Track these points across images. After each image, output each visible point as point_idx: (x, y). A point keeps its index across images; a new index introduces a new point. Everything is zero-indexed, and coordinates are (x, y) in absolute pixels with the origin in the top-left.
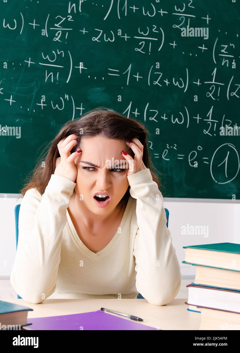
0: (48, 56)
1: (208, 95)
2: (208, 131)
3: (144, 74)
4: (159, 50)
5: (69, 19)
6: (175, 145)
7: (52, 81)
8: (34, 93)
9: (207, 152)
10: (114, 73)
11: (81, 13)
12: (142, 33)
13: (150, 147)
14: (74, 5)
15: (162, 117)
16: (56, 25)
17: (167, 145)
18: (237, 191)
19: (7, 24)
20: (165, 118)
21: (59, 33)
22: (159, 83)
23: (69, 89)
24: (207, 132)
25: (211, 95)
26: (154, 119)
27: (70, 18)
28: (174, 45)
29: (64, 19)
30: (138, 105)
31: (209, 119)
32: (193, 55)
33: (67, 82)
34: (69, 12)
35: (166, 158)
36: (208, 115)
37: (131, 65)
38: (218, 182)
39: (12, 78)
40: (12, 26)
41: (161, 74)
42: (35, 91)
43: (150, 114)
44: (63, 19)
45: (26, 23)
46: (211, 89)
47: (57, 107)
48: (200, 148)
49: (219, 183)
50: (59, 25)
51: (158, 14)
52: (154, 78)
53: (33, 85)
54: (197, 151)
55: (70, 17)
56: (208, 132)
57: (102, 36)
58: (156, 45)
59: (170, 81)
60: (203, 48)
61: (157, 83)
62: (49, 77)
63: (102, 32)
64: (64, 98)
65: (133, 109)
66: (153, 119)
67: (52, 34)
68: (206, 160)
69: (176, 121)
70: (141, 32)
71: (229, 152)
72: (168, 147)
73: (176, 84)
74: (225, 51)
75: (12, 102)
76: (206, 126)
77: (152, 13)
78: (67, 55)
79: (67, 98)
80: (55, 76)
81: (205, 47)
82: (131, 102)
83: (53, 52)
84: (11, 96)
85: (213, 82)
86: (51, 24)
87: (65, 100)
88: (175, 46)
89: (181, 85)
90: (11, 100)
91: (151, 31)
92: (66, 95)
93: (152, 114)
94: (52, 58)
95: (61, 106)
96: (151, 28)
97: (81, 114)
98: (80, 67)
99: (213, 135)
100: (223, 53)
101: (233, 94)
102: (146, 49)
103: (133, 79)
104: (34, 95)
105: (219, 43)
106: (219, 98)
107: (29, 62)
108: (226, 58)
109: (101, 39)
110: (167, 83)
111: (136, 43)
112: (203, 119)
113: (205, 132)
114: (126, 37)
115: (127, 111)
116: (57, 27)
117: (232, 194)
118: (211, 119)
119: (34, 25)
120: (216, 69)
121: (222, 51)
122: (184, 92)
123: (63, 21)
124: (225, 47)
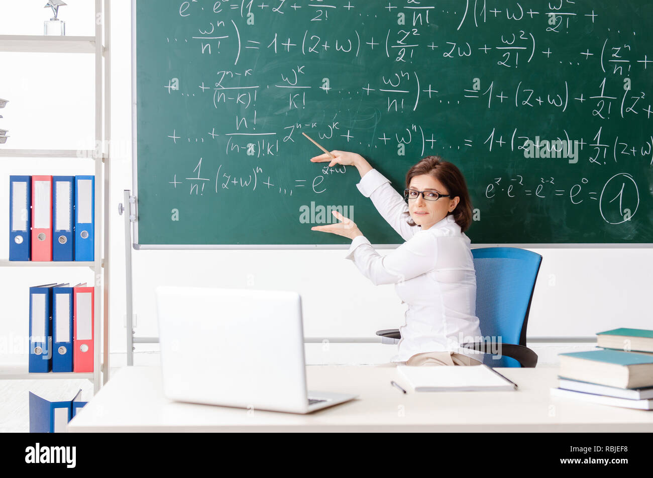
0: (389, 80)
1: (595, 113)
3: (510, 93)
4: (529, 61)
5: (414, 34)
6: (552, 178)
7: (396, 110)
8: (376, 125)
9: (595, 184)
10: (471, 94)
11: (429, 24)
12: (507, 41)
14: (420, 14)
16: (398, 42)
17: (542, 178)
18: (637, 232)
19: (340, 47)
21: (403, 51)
22: (530, 103)
23: (415, 118)
24: (594, 160)
25: (598, 113)
27: (415, 32)
29: (408, 33)
30: (504, 132)
31: (597, 144)
32: (574, 64)
33: (414, 110)
34: (414, 25)
35: (541, 196)
36: (595, 139)
37: (493, 82)
39: (349, 110)
40: (347, 48)
41: (531, 92)
42: (376, 124)
43: (518, 143)
44: (406, 34)
45: (363, 43)
46: (598, 105)
47: (403, 140)
48: (584, 181)
49: (611, 223)
50: (402, 42)
51: (527, 16)
52: (523, 97)
53: (373, 116)
54: (582, 184)
56: (596, 160)
57: (456, 50)
58: (525, 55)
59: (544, 98)
60: (588, 54)
61: (526, 102)
62: (393, 106)
63: (456, 45)
64: (410, 129)
65: (496, 137)
67: (395, 53)
68: (593, 195)
70: (505, 41)
71: (624, 184)
72: (543, 181)
73: (551, 102)
74: (617, 55)
76: (593, 152)
77: (518, 16)
78: (413, 77)
79: (414, 128)
80: (399, 103)
82: (494, 129)
83: (396, 74)
84: (349, 131)
85: (602, 97)
86: (393, 41)
87: (412, 131)
88: (550, 54)
89: (558, 103)
90: (348, 136)
91: (518, 39)
92: (413, 125)
93: (522, 142)
94: (395, 82)
95: (407, 140)
96: (518, 35)
97: (432, 147)
98: (430, 91)
99: (602, 163)
100: (615, 58)
101: (628, 109)
102: (512, 61)
103: (496, 101)
104: (375, 128)
105: (609, 46)
106: (609, 115)
107: (368, 89)
108: (619, 64)
109: (454, 54)
110: (540, 101)
111: (499, 55)
112: (588, 144)
113: (592, 161)
114: (486, 49)
115: (489, 140)
116: (400, 44)
117: (629, 236)
118: (599, 144)
119: (372, 44)
120: (605, 79)
121: (614, 55)
122: (563, 111)
123: (407, 36)
124: (617, 50)
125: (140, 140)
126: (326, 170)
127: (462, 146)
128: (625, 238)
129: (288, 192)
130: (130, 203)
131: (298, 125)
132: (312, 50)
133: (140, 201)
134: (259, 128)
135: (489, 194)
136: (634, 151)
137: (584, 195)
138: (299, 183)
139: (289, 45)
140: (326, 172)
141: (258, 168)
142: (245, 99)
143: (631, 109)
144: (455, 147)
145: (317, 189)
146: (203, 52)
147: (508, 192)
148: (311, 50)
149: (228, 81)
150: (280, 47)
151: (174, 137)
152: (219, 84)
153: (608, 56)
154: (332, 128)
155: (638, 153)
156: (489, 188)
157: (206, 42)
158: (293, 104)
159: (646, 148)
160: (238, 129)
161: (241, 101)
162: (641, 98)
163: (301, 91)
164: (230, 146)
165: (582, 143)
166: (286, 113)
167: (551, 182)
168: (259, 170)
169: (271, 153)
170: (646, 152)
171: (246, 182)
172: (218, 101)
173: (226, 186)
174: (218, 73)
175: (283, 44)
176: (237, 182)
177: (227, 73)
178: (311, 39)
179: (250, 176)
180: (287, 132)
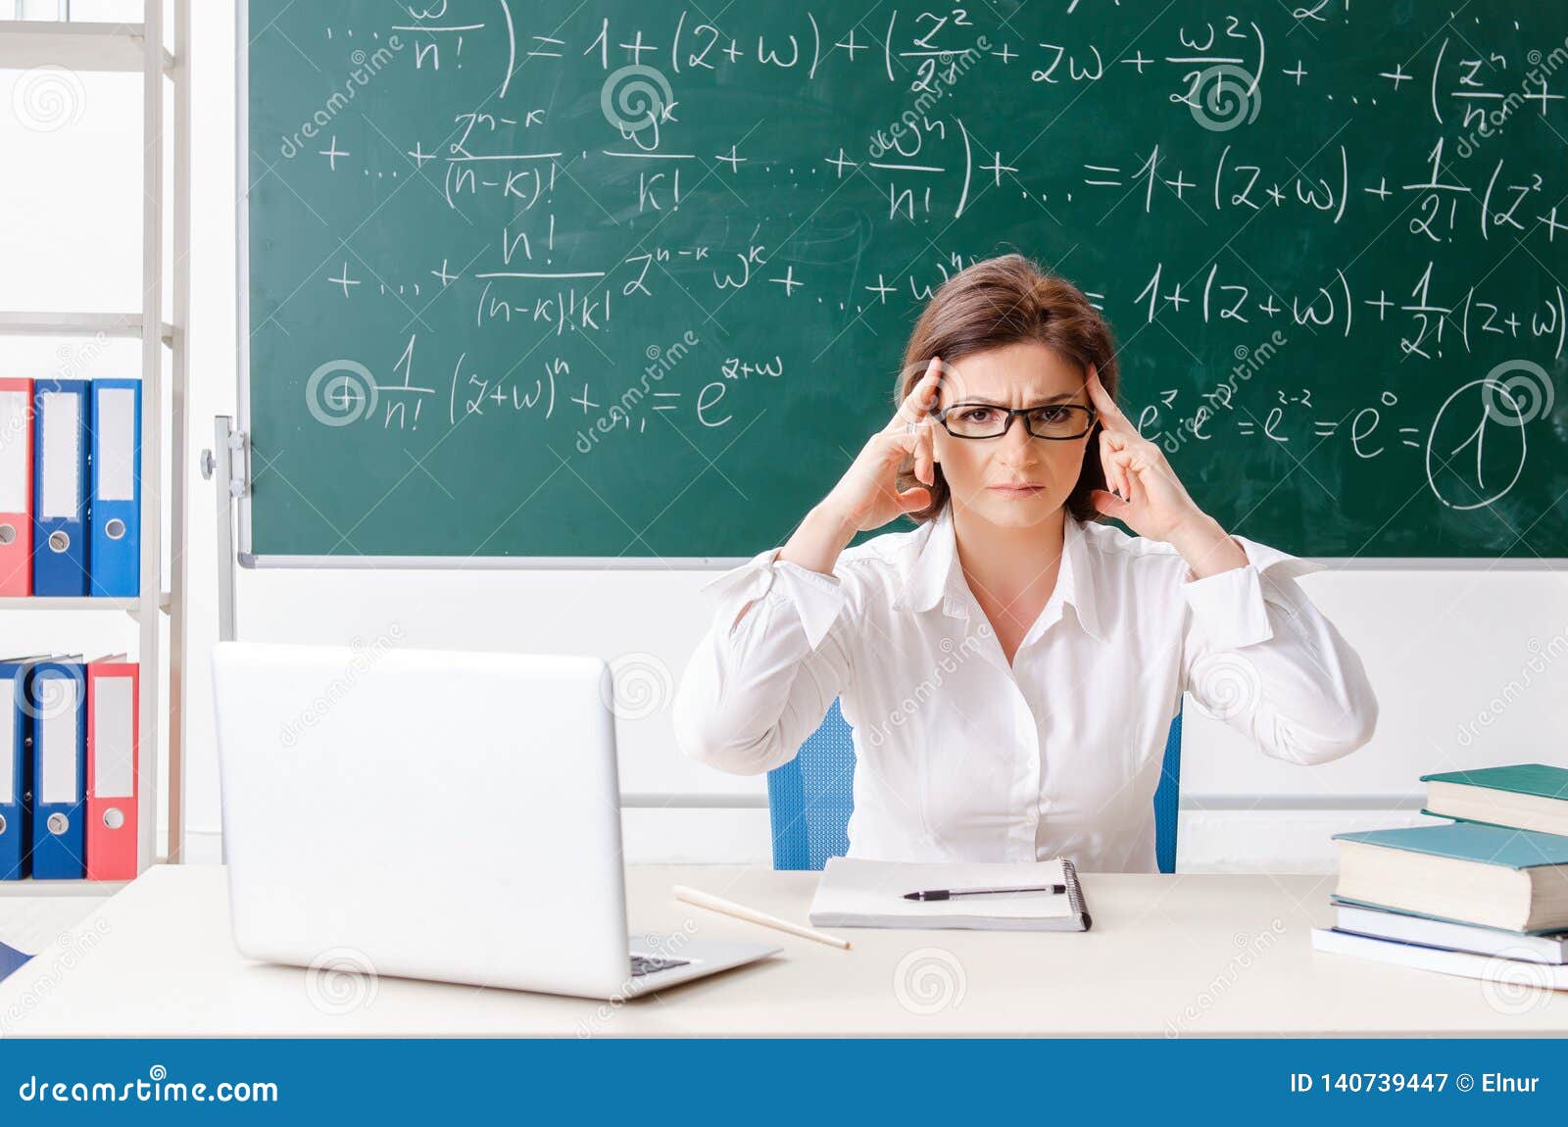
1: (1417, 226)
2: (1416, 344)
3: (1200, 174)
5: (957, 21)
6: (1306, 391)
7: (912, 216)
8: (859, 254)
9: (1416, 408)
10: (1102, 176)
12: (1193, 43)
15: (1261, 307)
16: (917, 42)
17: (1280, 392)
18: (1519, 530)
19: (770, 53)
20: (1270, 310)
22: (1250, 201)
23: (960, 235)
24: (1413, 348)
25: (1424, 227)
26: (1236, 313)
28: (1299, 73)
29: (943, 20)
30: (1184, 275)
32: (1365, 103)
33: (957, 216)
35: (1275, 436)
36: (1414, 294)
37: (1157, 147)
38: (1452, 504)
39: (790, 215)
40: (786, 56)
41: (1255, 171)
42: (860, 250)
43: (1220, 300)
44: (939, 22)
45: (826, 45)
46: (1424, 207)
47: (928, 293)
48: (1389, 399)
49: (1455, 507)
50: (925, 43)
52: (1234, 184)
53: (854, 231)
54: (1381, 408)
55: (960, 14)
56: (1418, 347)
57: (1064, 62)
59: (1288, 189)
60: (1398, 77)
61: (1242, 198)
62: (900, 204)
63: (1064, 52)
64: (947, 265)
65: (1166, 288)
66: (1232, 313)
67: (908, 71)
68: (1409, 437)
69: (1310, 315)
70: (1188, 42)
72: (1284, 399)
73: (1306, 199)
74: (1472, 79)
75: (791, 285)
76: (1411, 327)
78: (953, 133)
79: (957, 263)
80: (919, 198)
81: (1402, 73)
82: (1160, 266)
84: (790, 268)
85: (1433, 185)
86: (903, 41)
88: (1302, 75)
89: (1324, 202)
90: (789, 282)
91: (1222, 37)
92: (953, 254)
93: (1230, 300)
94: (909, 145)
96: (1221, 27)
98: (997, 168)
99: (1434, 355)
100: (1467, 88)
101: (1501, 218)
103: (1163, 194)
104: (859, 259)
105: (1452, 57)
106: (1452, 233)
108: (1477, 103)
109: (1061, 72)
110: (1276, 195)
111: (1174, 78)
112: (1398, 306)
113: (1407, 347)
114: (1139, 61)
115: (1147, 293)
116: (921, 49)
117: (1501, 539)
118: (1426, 305)
119: (851, 47)
120: (1442, 140)
121: (1464, 80)
122: (1336, 221)
123: (938, 27)
124: (1473, 67)
125: (257, 288)
126: (731, 367)
128: (1491, 546)
129: (636, 424)
130: (230, 450)
131: (661, 254)
132: (698, 61)
133: (256, 443)
134: (562, 261)
136: (1513, 323)
137: (1387, 435)
138: (663, 401)
139: (638, 47)
140: (733, 374)
141: (559, 365)
142: (527, 185)
145: (709, 415)
146: (419, 66)
148: (695, 61)
149: (481, 140)
150: (615, 52)
151: (345, 282)
152: (459, 147)
153: (1449, 82)
154: (748, 259)
155: (1524, 329)
157: (425, 39)
158: (647, 198)
159: (1546, 317)
160: (506, 262)
161: (515, 191)
162: (1532, 189)
163: (668, 167)
164: (487, 306)
165: (1382, 303)
166: (632, 223)
167: (1304, 401)
168: (562, 366)
169: (592, 324)
170: (1543, 326)
171: (527, 397)
172: (458, 190)
173: (475, 407)
174: (457, 120)
175: (622, 45)
176: (504, 397)
177: (480, 119)
178: (696, 32)
179: (538, 382)
180: (634, 271)
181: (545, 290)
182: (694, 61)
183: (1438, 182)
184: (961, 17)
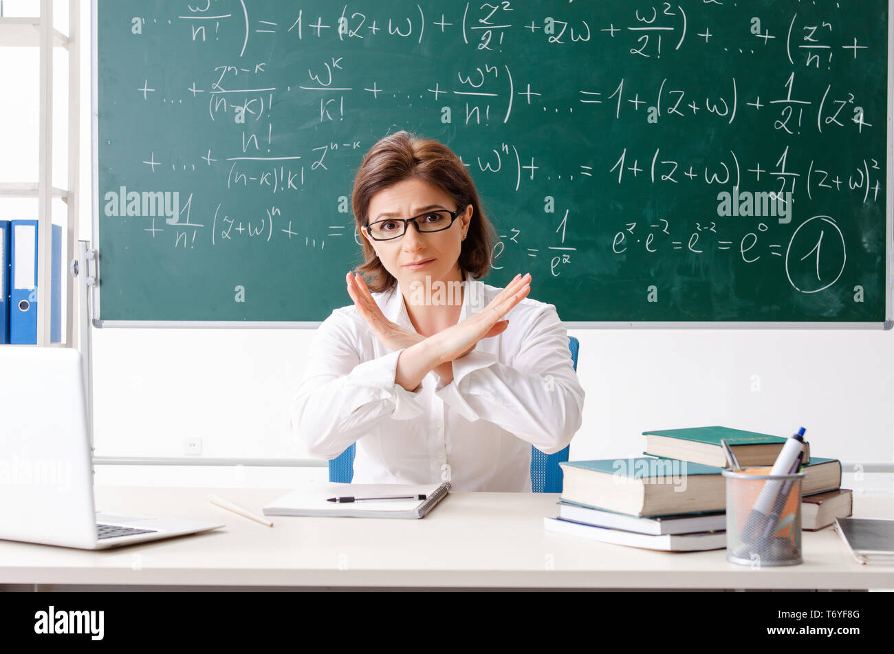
0: (468, 78)
1: (779, 125)
3: (649, 96)
4: (677, 48)
5: (504, 8)
6: (713, 224)
7: (479, 122)
10: (591, 97)
12: (644, 19)
13: (664, 231)
15: (686, 173)
16: (481, 21)
17: (698, 224)
18: (842, 305)
19: (396, 28)
20: (691, 175)
21: (488, 35)
22: (678, 111)
23: (507, 133)
25: (783, 125)
26: (671, 177)
28: (707, 35)
29: (496, 8)
30: (640, 154)
31: (781, 172)
32: (747, 52)
33: (505, 121)
35: (696, 250)
36: (777, 165)
37: (623, 79)
38: (802, 289)
39: (408, 122)
40: (404, 30)
41: (682, 93)
43: (661, 170)
44: (494, 9)
45: (428, 23)
46: (783, 113)
47: (488, 168)
48: (762, 227)
49: (803, 292)
50: (487, 21)
52: (669, 101)
53: (444, 131)
54: (758, 233)
55: (506, 4)
57: (567, 32)
58: (671, 39)
59: (701, 104)
60: (767, 36)
61: (674, 110)
62: (473, 116)
63: (567, 25)
64: (499, 150)
65: (629, 162)
66: (668, 177)
67: (476, 38)
68: (775, 250)
69: (715, 179)
70: (641, 18)
71: (823, 232)
72: (700, 227)
73: (712, 109)
74: (811, 38)
76: (775, 185)
78: (503, 73)
79: (505, 149)
80: (483, 112)
81: (769, 34)
82: (625, 150)
83: (478, 69)
85: (789, 100)
86: (473, 20)
87: (502, 154)
88: (709, 37)
89: (723, 111)
91: (661, 15)
92: (503, 144)
93: (667, 169)
94: (477, 81)
95: (495, 166)
96: (661, 8)
97: (532, 177)
98: (529, 93)
100: (808, 43)
101: (829, 120)
102: (651, 48)
103: (627, 107)
105: (799, 25)
106: (800, 129)
107: (437, 92)
108: (814, 52)
109: (566, 37)
110: (694, 108)
111: (632, 39)
112: (767, 172)
114: (612, 30)
115: (617, 166)
116: (483, 25)
117: (831, 311)
118: (785, 172)
119: (443, 24)
120: (793, 73)
121: (806, 38)
122: (730, 123)
123: (494, 11)
124: (812, 30)
125: (103, 168)
127: (577, 176)
128: (825, 314)
129: (319, 244)
130: (88, 260)
131: (333, 145)
132: (354, 34)
133: (101, 257)
134: (277, 150)
135: (618, 248)
136: (838, 182)
137: (761, 249)
138: (334, 231)
139: (319, 26)
141: (274, 210)
142: (255, 107)
143: (833, 119)
144: (566, 177)
146: (194, 39)
147: (647, 244)
149: (229, 81)
150: (306, 30)
151: (152, 163)
152: (217, 85)
153: (798, 38)
155: (844, 185)
156: (619, 238)
157: (198, 23)
158: (325, 113)
159: (857, 178)
160: (244, 151)
161: (250, 111)
162: (848, 102)
163: (337, 95)
164: (233, 176)
165: (758, 171)
166: (316, 128)
167: (712, 229)
168: (276, 211)
169: (293, 186)
170: (856, 183)
171: (256, 229)
172: (216, 110)
173: (227, 235)
174: (216, 70)
175: (310, 25)
176: (243, 229)
177: (229, 69)
178: (353, 17)
179: (263, 220)
180: (318, 156)
181: (266, 167)
182: (351, 34)
183: (791, 99)
184: (507, 6)
